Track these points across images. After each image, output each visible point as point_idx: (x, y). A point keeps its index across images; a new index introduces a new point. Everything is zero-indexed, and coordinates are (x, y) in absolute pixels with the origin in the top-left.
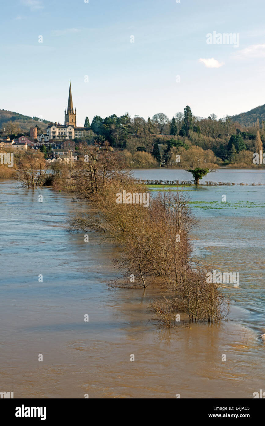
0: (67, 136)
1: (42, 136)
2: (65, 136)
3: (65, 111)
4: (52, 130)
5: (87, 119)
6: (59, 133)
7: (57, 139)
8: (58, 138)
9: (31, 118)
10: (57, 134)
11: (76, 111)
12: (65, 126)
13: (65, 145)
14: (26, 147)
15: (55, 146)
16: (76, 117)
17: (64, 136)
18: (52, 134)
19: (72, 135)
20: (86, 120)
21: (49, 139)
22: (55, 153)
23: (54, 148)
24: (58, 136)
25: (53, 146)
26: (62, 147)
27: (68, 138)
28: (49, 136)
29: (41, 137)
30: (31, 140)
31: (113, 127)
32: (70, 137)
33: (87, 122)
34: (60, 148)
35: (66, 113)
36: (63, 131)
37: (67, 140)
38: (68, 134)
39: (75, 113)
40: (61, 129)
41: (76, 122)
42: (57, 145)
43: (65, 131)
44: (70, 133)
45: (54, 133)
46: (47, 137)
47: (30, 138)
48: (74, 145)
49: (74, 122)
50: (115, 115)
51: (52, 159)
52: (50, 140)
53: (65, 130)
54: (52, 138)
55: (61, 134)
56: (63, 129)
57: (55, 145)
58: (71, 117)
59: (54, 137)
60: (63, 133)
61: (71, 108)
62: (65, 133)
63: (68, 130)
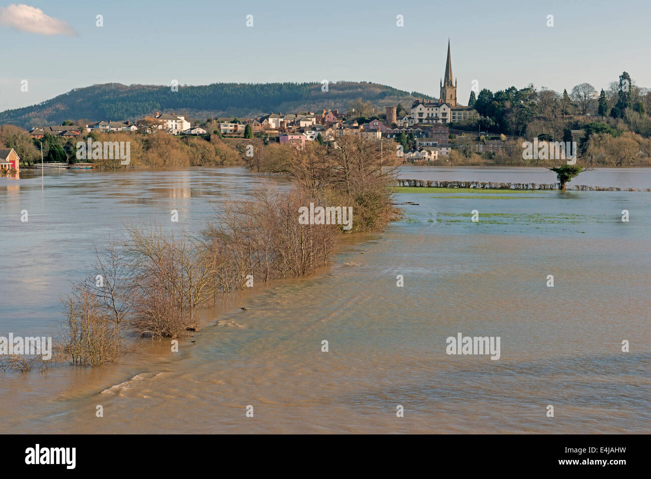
0: (439, 119)
1: (404, 119)
2: (437, 119)
3: (441, 83)
4: (417, 110)
5: (473, 94)
6: (428, 114)
7: (425, 124)
8: (426, 121)
9: (409, 93)
10: (425, 116)
11: (456, 83)
12: (438, 105)
13: (434, 132)
14: (379, 134)
15: (421, 133)
16: (456, 91)
17: (435, 119)
18: (417, 117)
19: (447, 117)
20: (471, 95)
21: (413, 124)
22: (419, 143)
23: (419, 136)
24: (426, 119)
25: (418, 133)
26: (430, 134)
27: (440, 121)
28: (413, 119)
29: (403, 121)
30: (387, 125)
31: (508, 104)
32: (444, 120)
33: (472, 98)
34: (427, 136)
35: (443, 86)
36: (434, 111)
37: (439, 125)
38: (440, 116)
39: (455, 86)
40: (430, 109)
41: (456, 99)
42: (423, 133)
43: (437, 112)
44: (444, 114)
45: (421, 114)
46: (411, 120)
47: (386, 122)
48: (447, 132)
49: (453, 98)
50: (513, 88)
51: (413, 152)
52: (415, 124)
53: (436, 110)
54: (417, 121)
55: (430, 115)
56: (434, 109)
57: (419, 132)
58: (449, 92)
59: (421, 120)
60: (434, 115)
61: (450, 78)
62: (436, 114)
63: (441, 110)
